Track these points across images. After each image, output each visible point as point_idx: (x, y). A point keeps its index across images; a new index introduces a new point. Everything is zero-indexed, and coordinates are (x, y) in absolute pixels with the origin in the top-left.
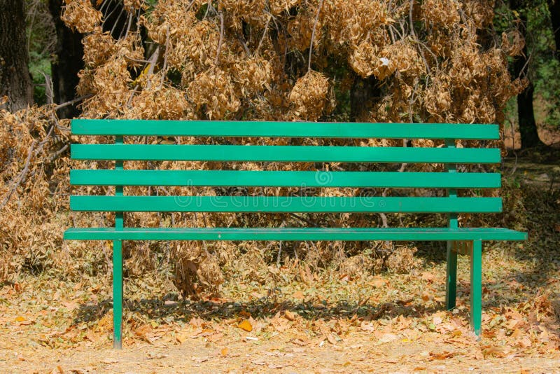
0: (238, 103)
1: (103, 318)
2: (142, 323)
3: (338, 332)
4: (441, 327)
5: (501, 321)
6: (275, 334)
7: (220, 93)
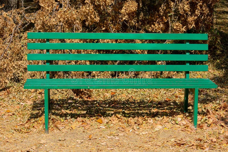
0: (99, 18)
1: (41, 117)
2: (57, 120)
3: (138, 124)
4: (181, 123)
5: (206, 120)
6: (112, 125)
7: (91, 14)
